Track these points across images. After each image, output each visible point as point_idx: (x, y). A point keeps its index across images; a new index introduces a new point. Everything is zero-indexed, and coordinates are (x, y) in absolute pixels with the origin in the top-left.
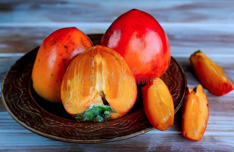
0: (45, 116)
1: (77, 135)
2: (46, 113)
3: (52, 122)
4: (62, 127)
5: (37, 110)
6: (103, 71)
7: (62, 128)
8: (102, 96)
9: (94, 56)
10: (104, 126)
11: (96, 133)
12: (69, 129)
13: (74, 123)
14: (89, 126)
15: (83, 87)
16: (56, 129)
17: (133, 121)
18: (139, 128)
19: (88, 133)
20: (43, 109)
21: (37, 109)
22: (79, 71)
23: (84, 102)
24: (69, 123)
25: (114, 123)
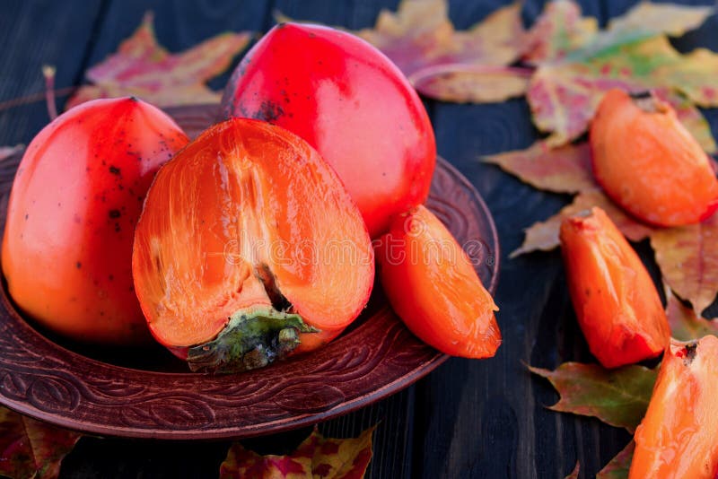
0: (88, 374)
1: (214, 415)
2: (87, 363)
3: (119, 387)
4: (156, 397)
5: (56, 360)
6: (260, 201)
7: (157, 400)
8: (263, 280)
9: (226, 153)
10: (289, 376)
11: (273, 401)
12: (182, 402)
13: (192, 382)
14: (241, 384)
15: (202, 254)
16: (139, 406)
17: (373, 348)
18: (398, 364)
19: (246, 404)
20: (73, 354)
21: (54, 356)
22: (182, 203)
23: (210, 304)
24: (176, 383)
25: (317, 364)
